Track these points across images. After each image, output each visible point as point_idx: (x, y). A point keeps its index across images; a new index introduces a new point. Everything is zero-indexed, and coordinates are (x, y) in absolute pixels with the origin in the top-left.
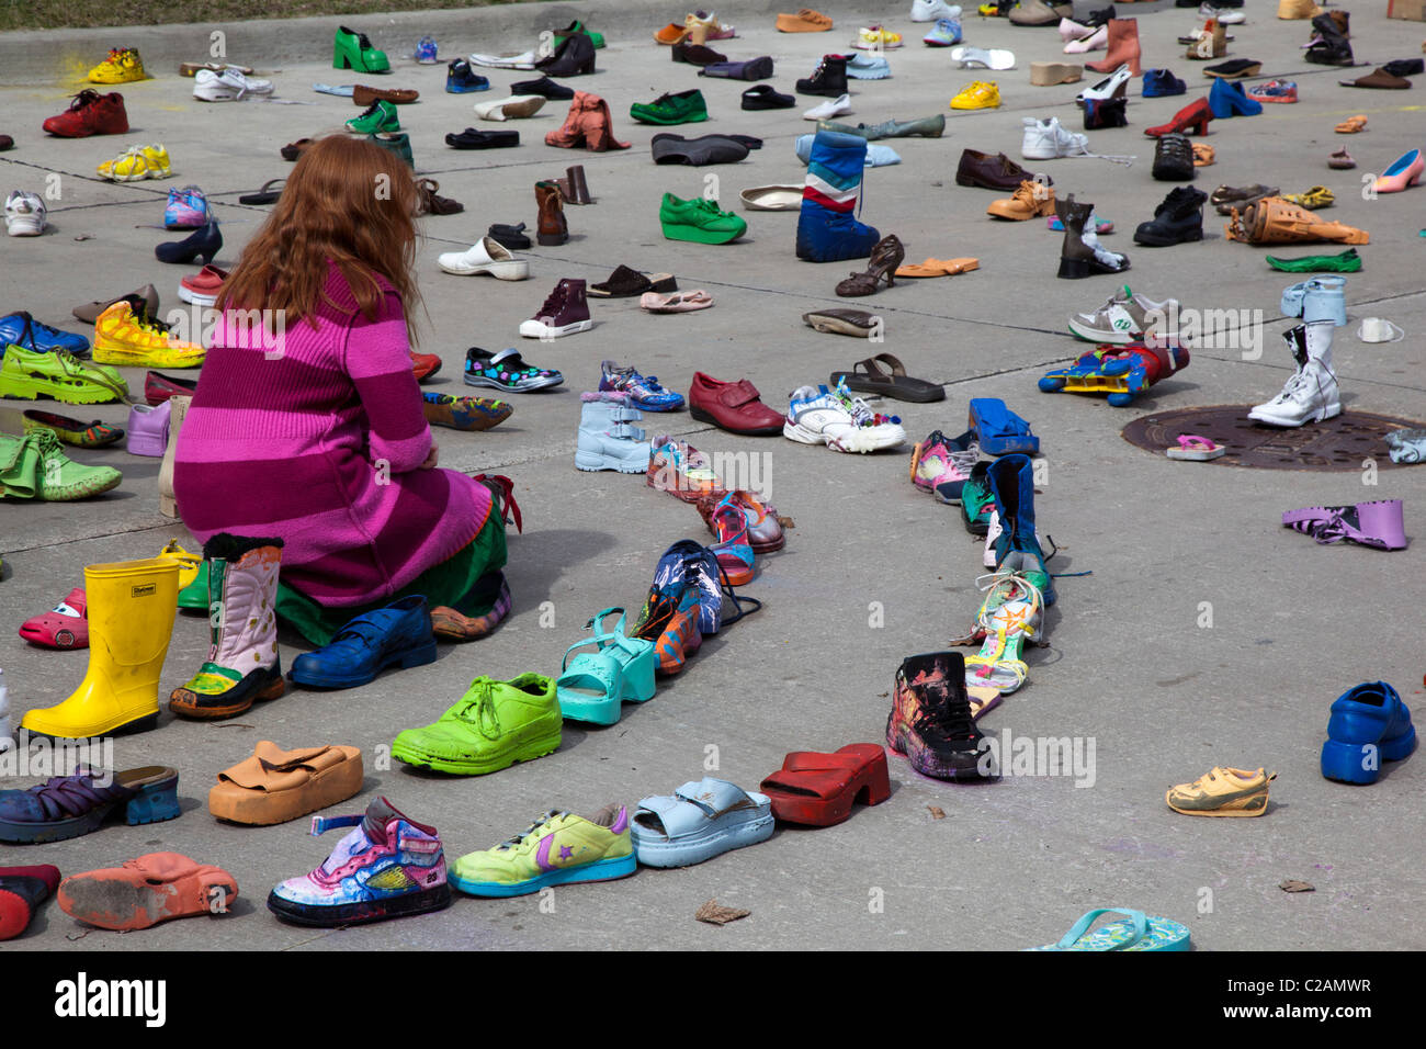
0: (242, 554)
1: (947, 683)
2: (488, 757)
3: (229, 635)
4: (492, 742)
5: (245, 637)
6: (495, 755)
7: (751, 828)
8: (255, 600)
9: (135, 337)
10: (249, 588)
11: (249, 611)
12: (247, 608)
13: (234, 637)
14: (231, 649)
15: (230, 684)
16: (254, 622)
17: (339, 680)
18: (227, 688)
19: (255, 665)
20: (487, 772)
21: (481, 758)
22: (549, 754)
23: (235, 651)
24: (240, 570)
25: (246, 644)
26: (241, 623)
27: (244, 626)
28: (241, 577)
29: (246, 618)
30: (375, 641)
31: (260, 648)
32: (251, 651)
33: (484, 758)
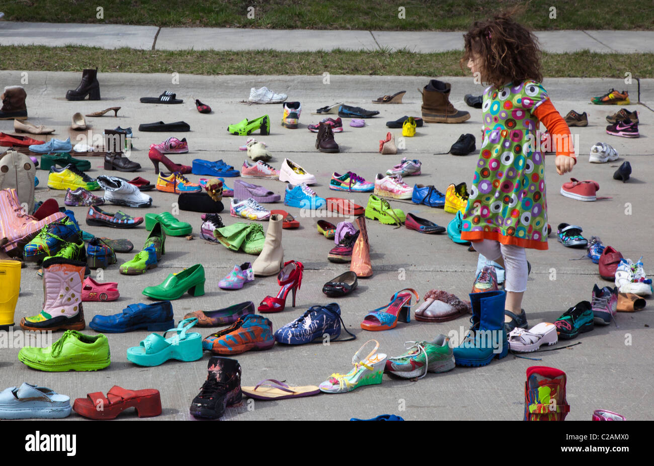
0: (50, 265)
1: (221, 372)
2: (50, 364)
3: (50, 299)
4: (53, 358)
5: (58, 301)
6: (55, 364)
7: (47, 410)
8: (62, 286)
9: (455, 201)
10: (58, 281)
11: (60, 290)
12: (58, 289)
13: (52, 300)
14: (51, 305)
15: (45, 319)
16: (62, 296)
17: (104, 329)
18: (41, 321)
19: (60, 314)
20: (50, 371)
21: (46, 364)
22: (93, 371)
23: (53, 306)
24: (49, 271)
25: (58, 304)
26: (55, 295)
27: (57, 296)
28: (50, 275)
29: (58, 293)
30: (127, 315)
31: (66, 308)
32: (61, 308)
33: (48, 364)
